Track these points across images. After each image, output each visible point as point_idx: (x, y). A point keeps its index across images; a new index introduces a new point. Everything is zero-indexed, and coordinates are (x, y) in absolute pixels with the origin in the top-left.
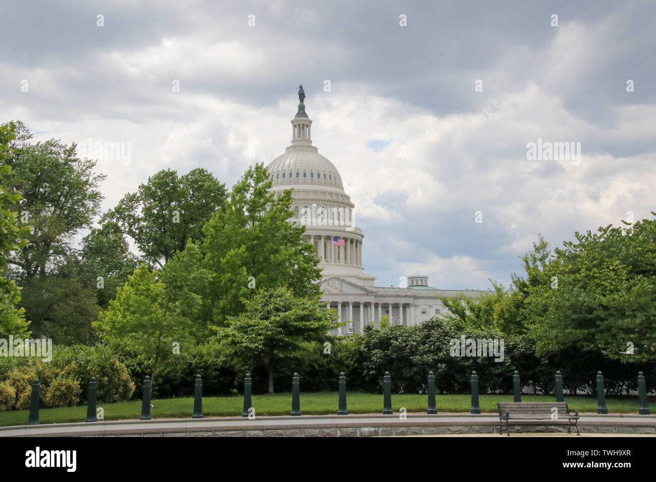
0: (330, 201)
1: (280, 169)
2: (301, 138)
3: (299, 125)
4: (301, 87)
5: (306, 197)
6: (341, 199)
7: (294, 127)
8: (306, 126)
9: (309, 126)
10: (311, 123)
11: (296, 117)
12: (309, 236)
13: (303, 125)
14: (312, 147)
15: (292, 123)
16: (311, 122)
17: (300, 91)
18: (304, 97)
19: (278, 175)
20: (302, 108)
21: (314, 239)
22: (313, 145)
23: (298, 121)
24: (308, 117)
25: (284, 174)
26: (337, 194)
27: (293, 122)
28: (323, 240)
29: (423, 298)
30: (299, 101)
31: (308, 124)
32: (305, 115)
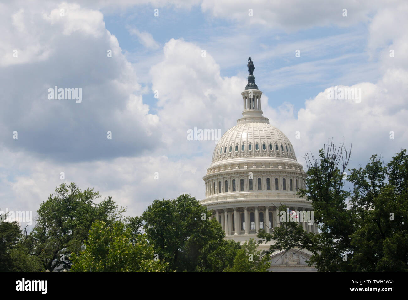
0: (283, 172)
2: (253, 110)
3: (250, 96)
4: (250, 59)
6: (294, 170)
7: (245, 98)
8: (256, 98)
9: (259, 98)
10: (261, 94)
11: (246, 89)
12: (264, 207)
13: (254, 96)
14: (263, 117)
15: (242, 95)
17: (249, 63)
18: (254, 68)
20: (251, 80)
21: (269, 210)
23: (248, 93)
24: (257, 89)
25: (237, 147)
26: (290, 165)
30: (248, 73)
31: (258, 95)
32: (255, 87)
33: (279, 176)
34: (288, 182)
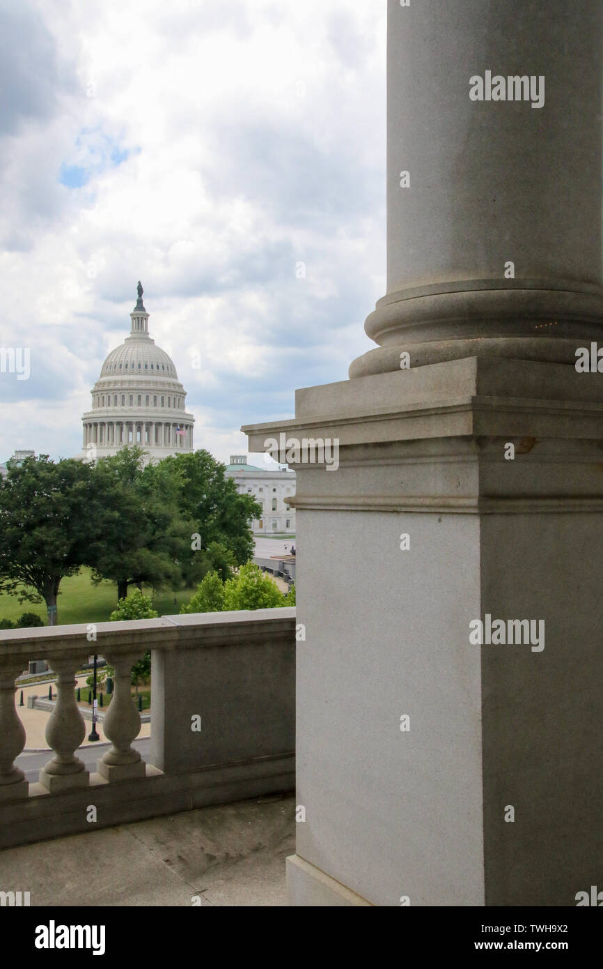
1: (123, 359)
2: (140, 331)
3: (138, 318)
4: (139, 283)
5: (148, 387)
6: (177, 389)
7: (133, 319)
9: (146, 320)
11: (134, 311)
13: (142, 318)
14: (149, 339)
16: (148, 315)
17: (138, 286)
18: (142, 292)
19: (121, 365)
20: (140, 302)
22: (151, 336)
23: (137, 314)
24: (145, 311)
25: (127, 365)
26: (174, 385)
27: (131, 315)
28: (163, 426)
29: (250, 478)
31: (146, 317)
32: (143, 309)
33: (165, 394)
34: (172, 401)
